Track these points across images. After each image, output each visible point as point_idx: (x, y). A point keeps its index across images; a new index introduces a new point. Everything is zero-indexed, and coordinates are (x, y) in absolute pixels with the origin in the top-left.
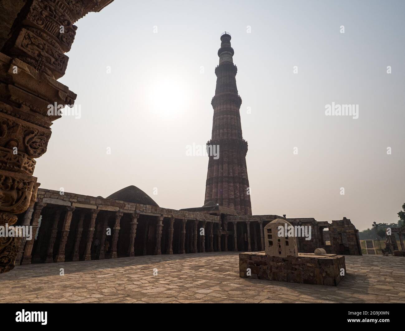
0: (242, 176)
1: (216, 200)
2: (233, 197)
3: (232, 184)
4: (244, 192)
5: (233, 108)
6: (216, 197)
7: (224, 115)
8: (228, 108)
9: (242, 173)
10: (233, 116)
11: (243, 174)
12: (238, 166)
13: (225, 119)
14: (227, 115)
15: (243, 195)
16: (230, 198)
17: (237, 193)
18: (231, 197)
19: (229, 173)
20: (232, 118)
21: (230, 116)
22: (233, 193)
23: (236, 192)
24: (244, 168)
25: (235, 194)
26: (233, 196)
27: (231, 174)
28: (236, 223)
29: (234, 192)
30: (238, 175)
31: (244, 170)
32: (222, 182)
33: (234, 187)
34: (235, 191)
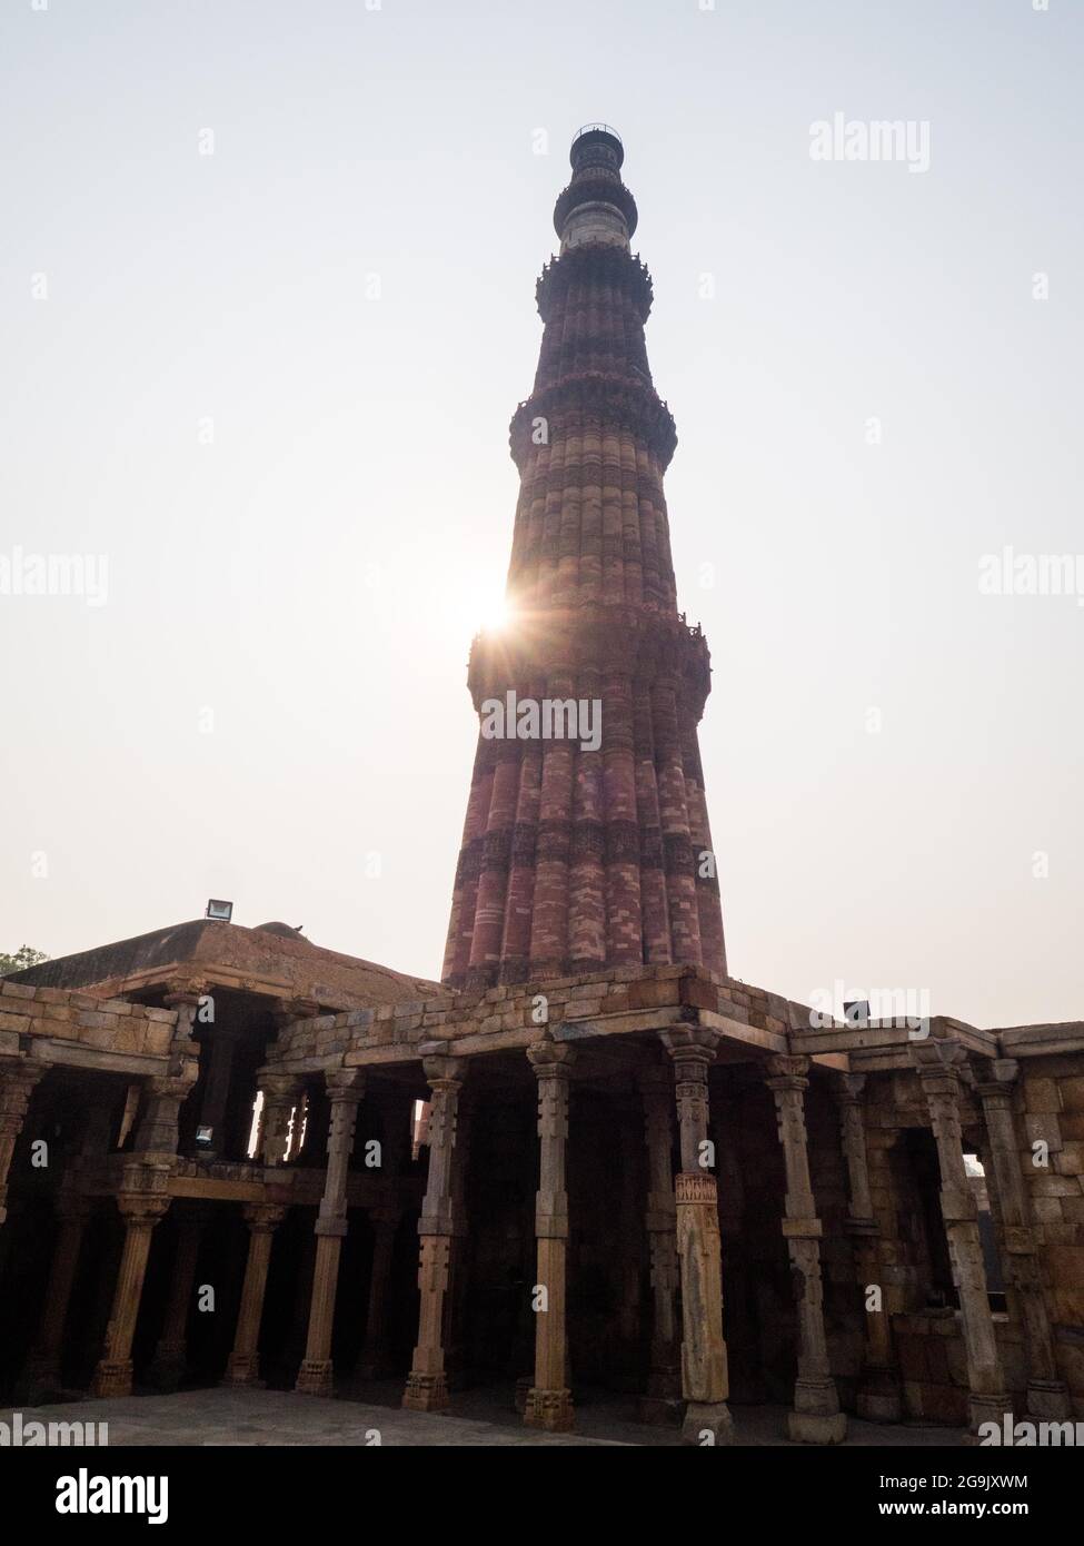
0: (665, 822)
1: (487, 973)
2: (600, 952)
3: (590, 871)
4: (672, 919)
5: (617, 453)
6: (489, 957)
7: (562, 490)
8: (591, 452)
9: (664, 804)
10: (613, 492)
11: (668, 812)
12: (637, 763)
13: (571, 505)
14: (581, 487)
15: (664, 939)
16: (577, 956)
17: (625, 921)
18: (579, 951)
19: (575, 805)
20: (606, 502)
21: (598, 490)
22: (594, 927)
23: (617, 920)
24: (674, 776)
25: (610, 932)
26: (593, 942)
27: (588, 805)
28: (350, 1076)
29: (606, 923)
30: (634, 812)
31: (676, 783)
32: (531, 857)
33: (605, 891)
34: (609, 915)
